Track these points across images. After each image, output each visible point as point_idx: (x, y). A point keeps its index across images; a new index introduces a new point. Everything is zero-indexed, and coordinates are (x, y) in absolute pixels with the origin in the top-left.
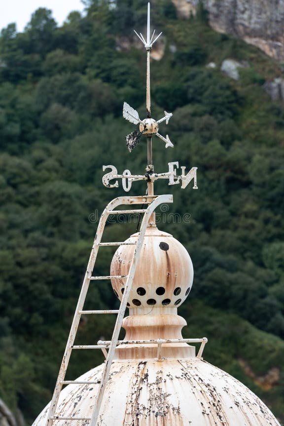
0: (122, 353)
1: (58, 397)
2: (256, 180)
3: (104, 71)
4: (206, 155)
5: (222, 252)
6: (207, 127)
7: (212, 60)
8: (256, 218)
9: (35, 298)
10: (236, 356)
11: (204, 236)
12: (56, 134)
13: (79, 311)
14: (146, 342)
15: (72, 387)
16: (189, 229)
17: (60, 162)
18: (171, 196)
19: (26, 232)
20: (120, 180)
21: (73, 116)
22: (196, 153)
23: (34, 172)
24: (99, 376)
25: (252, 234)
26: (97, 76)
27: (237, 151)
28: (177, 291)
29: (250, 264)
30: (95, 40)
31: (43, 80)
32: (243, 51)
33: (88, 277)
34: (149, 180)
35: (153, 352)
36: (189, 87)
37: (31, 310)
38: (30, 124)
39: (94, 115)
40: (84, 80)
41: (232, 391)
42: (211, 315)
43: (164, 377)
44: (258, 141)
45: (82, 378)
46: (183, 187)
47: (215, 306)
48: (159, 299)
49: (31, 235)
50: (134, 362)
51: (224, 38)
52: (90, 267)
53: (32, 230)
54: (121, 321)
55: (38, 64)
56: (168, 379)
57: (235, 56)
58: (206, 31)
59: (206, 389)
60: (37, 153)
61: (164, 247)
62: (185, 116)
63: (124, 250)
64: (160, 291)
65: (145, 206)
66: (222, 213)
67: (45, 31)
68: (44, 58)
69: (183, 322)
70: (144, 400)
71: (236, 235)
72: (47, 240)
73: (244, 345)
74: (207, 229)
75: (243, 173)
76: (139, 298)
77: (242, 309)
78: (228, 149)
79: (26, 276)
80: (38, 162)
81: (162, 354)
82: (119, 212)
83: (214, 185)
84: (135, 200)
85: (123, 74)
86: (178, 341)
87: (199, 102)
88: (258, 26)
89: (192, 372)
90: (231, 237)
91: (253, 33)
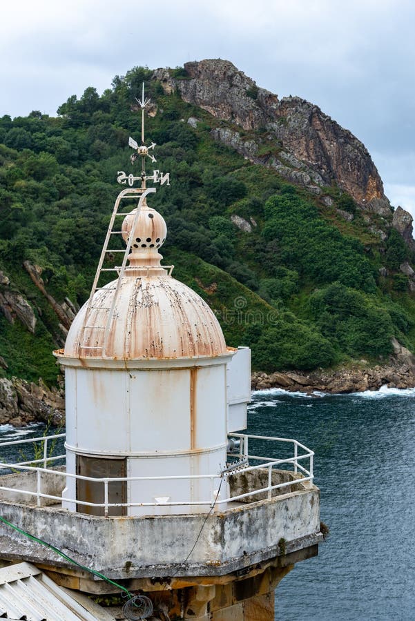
0: (128, 273)
1: (93, 296)
2: (206, 182)
3: (124, 122)
4: (179, 169)
5: (187, 221)
6: (180, 154)
7: (183, 118)
8: (206, 203)
9: (86, 244)
10: (194, 276)
11: (178, 213)
12: (98, 156)
13: (105, 250)
14: (141, 267)
15: (101, 291)
16: (169, 209)
17: (100, 171)
18: (155, 189)
19: (82, 209)
20: (127, 180)
21: (107, 147)
22: (174, 168)
23: (86, 177)
24: (115, 286)
25: (203, 212)
26: (120, 125)
27: (196, 167)
28: (158, 240)
29: (202, 227)
30: (120, 105)
31: (91, 127)
32: (199, 113)
33: (109, 232)
34: (143, 180)
35: (145, 273)
36: (170, 132)
37: (85, 251)
38: (84, 151)
39: (118, 147)
40: (113, 127)
41: (187, 294)
42: (181, 254)
43: (151, 286)
44: (207, 162)
45: (106, 287)
46: (162, 184)
47: (183, 250)
48: (148, 244)
49: (84, 211)
50: (134, 278)
51: (189, 105)
52: (111, 226)
53: (85, 208)
54: (127, 256)
55: (88, 118)
56: (152, 287)
57: (195, 116)
58: (179, 102)
59: (173, 293)
60: (88, 167)
61: (151, 216)
62: (168, 148)
63: (129, 218)
64: (149, 240)
65: (140, 194)
66: (187, 200)
67: (92, 101)
68: (91, 115)
69: (161, 257)
70: (139, 298)
71: (195, 212)
72: (93, 213)
73: (198, 271)
74: (179, 209)
75: (199, 179)
76: (137, 243)
77: (197, 251)
78: (190, 166)
79: (82, 233)
80: (88, 171)
81: (149, 274)
82: (127, 197)
83: (183, 185)
84: (135, 191)
85: (134, 124)
86: (158, 267)
87: (175, 140)
88: (207, 99)
89: (165, 284)
90: (192, 213)
91: (205, 103)
